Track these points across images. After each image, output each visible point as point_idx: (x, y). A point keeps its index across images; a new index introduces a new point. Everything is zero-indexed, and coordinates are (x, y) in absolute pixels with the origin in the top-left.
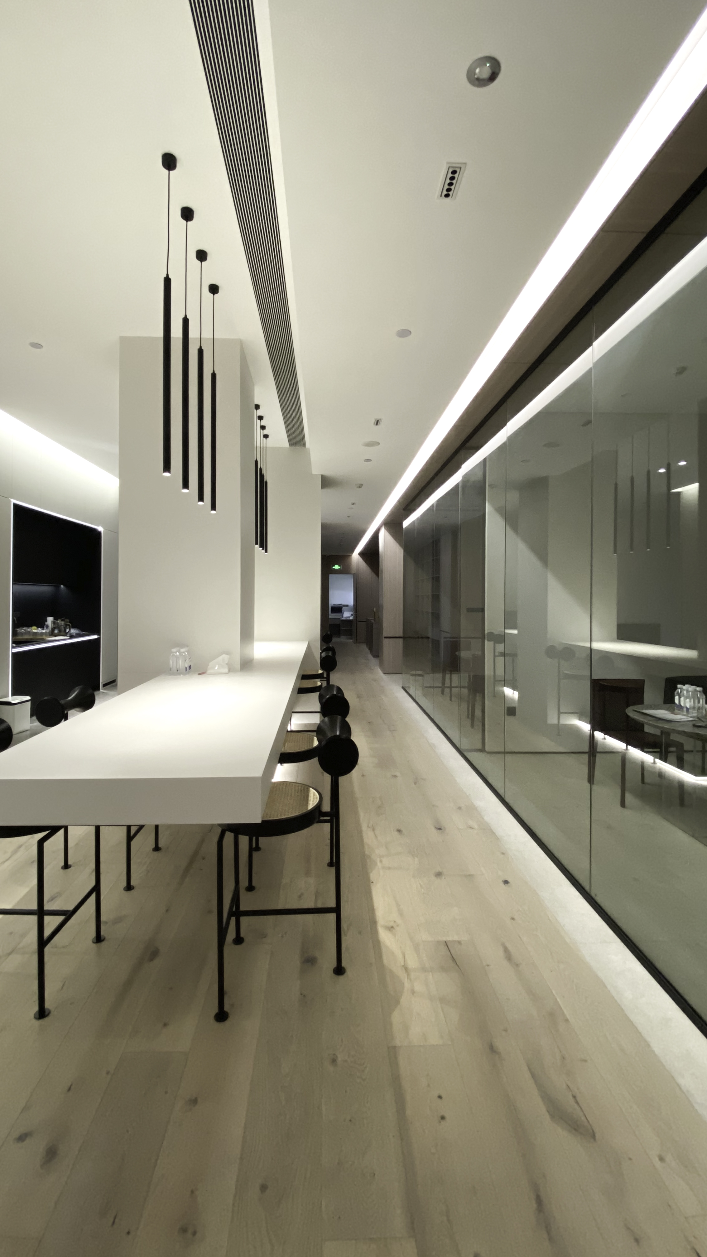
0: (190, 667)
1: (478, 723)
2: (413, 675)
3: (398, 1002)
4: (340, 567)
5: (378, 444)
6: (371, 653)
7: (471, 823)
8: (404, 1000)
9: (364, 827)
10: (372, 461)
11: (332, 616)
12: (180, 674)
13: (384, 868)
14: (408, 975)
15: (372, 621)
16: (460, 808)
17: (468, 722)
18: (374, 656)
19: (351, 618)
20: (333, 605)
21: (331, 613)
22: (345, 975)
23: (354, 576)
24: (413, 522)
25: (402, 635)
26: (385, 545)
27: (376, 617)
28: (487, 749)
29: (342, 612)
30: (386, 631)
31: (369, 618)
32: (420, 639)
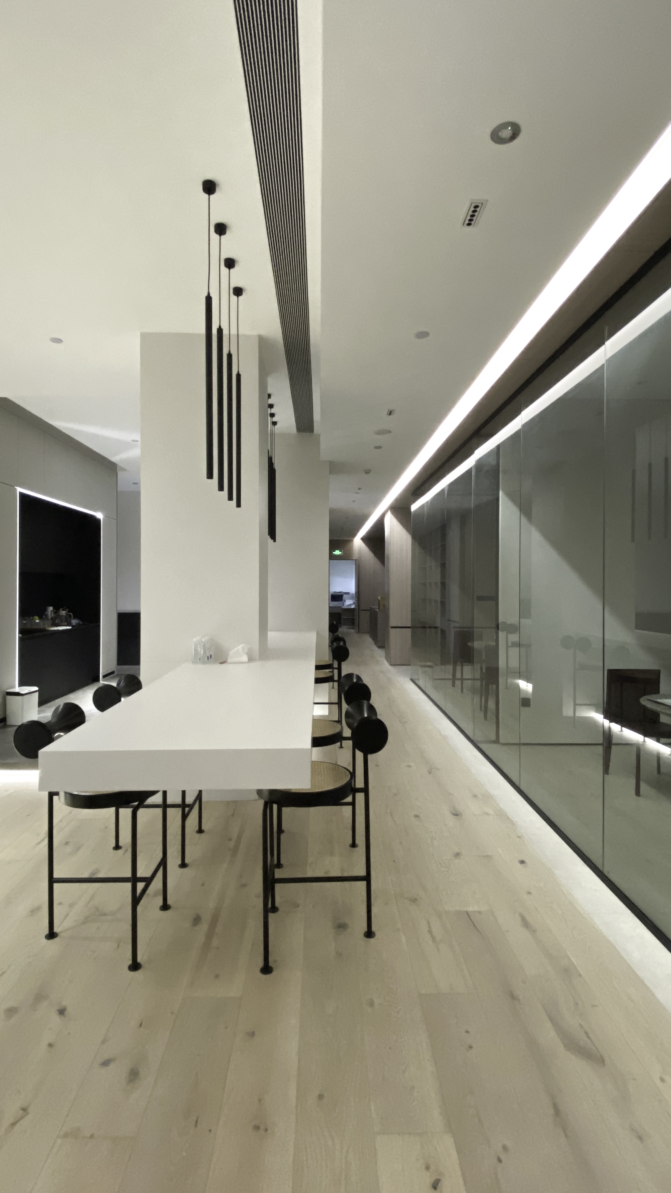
0: (211, 656)
1: (491, 716)
2: (422, 666)
4: (341, 553)
5: (390, 431)
6: (376, 644)
7: (487, 809)
9: (382, 813)
10: (381, 449)
11: (332, 604)
13: (404, 848)
14: (433, 938)
15: (376, 610)
16: (475, 796)
17: (482, 716)
18: (379, 647)
19: (353, 607)
20: (332, 593)
21: (332, 601)
22: (375, 938)
23: (356, 562)
24: (422, 507)
25: (409, 625)
26: (392, 530)
27: (381, 606)
28: (501, 741)
29: (343, 600)
30: (393, 622)
31: (373, 607)
32: (428, 629)
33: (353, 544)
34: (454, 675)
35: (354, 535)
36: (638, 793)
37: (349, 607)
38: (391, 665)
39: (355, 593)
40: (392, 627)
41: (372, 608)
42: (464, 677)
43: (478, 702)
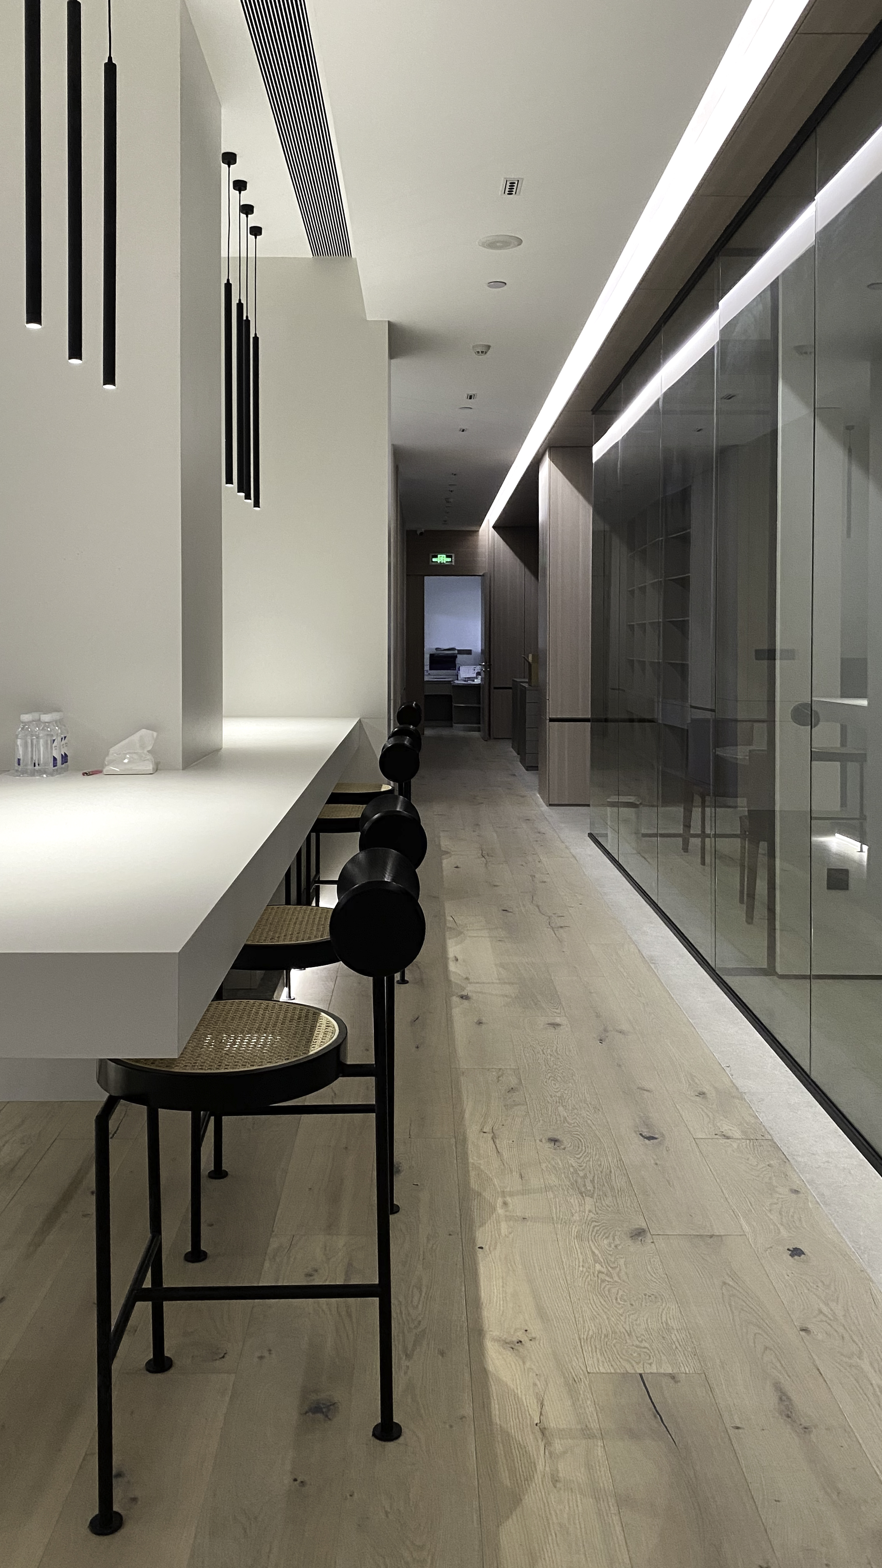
0: (65, 758)
1: (761, 911)
2: (613, 805)
3: (516, 1500)
4: (449, 560)
5: (520, 242)
6: (523, 761)
7: (726, 1128)
8: (531, 1500)
9: (472, 1131)
10: (505, 287)
11: (430, 675)
12: (41, 772)
13: (508, 1218)
14: (548, 1444)
15: (523, 684)
16: (702, 1094)
17: (740, 912)
18: (528, 768)
19: (478, 681)
20: (434, 652)
21: (431, 669)
22: (401, 1440)
23: (483, 579)
25: (588, 716)
27: (532, 676)
28: (779, 969)
29: (456, 667)
30: (553, 710)
31: (518, 680)
32: (636, 724)
33: (477, 540)
34: (686, 826)
35: (480, 519)
37: (468, 683)
38: (552, 806)
39: (482, 650)
40: (552, 720)
41: (516, 682)
42: (708, 831)
43: (735, 881)
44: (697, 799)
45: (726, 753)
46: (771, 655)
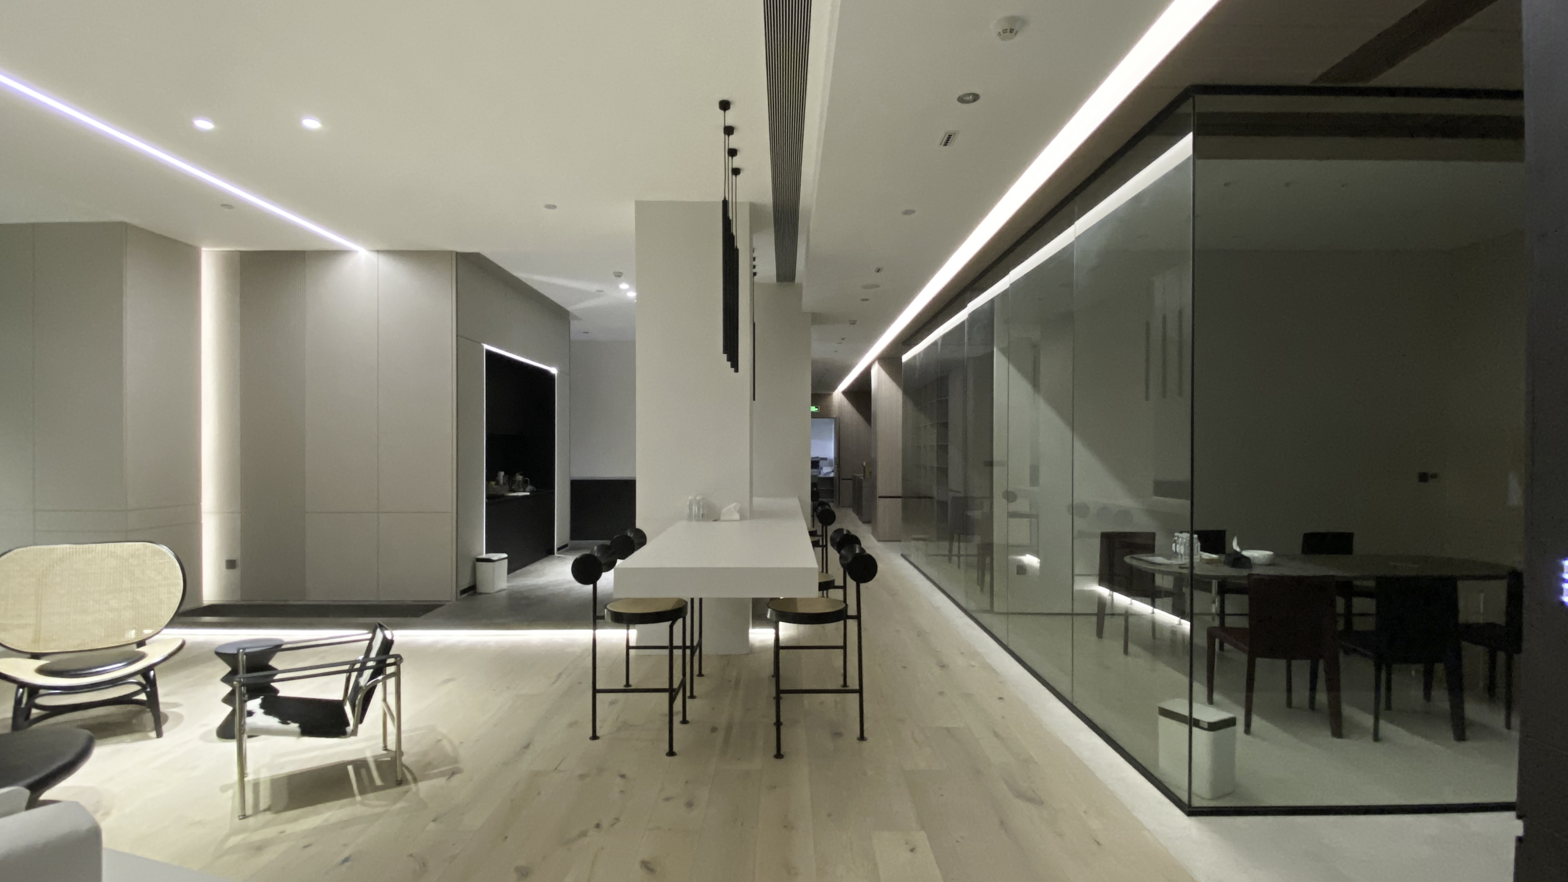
2: (914, 540)
4: (817, 409)
6: (860, 519)
10: (869, 301)
15: (861, 478)
16: (963, 653)
18: (864, 522)
19: (832, 475)
23: (835, 421)
24: (914, 358)
25: (900, 495)
26: (879, 382)
27: (867, 473)
28: (996, 609)
29: (820, 467)
30: (881, 490)
31: (858, 475)
32: (923, 500)
33: (832, 398)
34: (950, 551)
35: (834, 388)
36: (1126, 651)
37: (828, 476)
38: (879, 541)
39: (835, 459)
40: (880, 497)
41: (856, 476)
42: (962, 553)
43: (975, 576)
44: (956, 536)
45: (970, 513)
46: (991, 464)
